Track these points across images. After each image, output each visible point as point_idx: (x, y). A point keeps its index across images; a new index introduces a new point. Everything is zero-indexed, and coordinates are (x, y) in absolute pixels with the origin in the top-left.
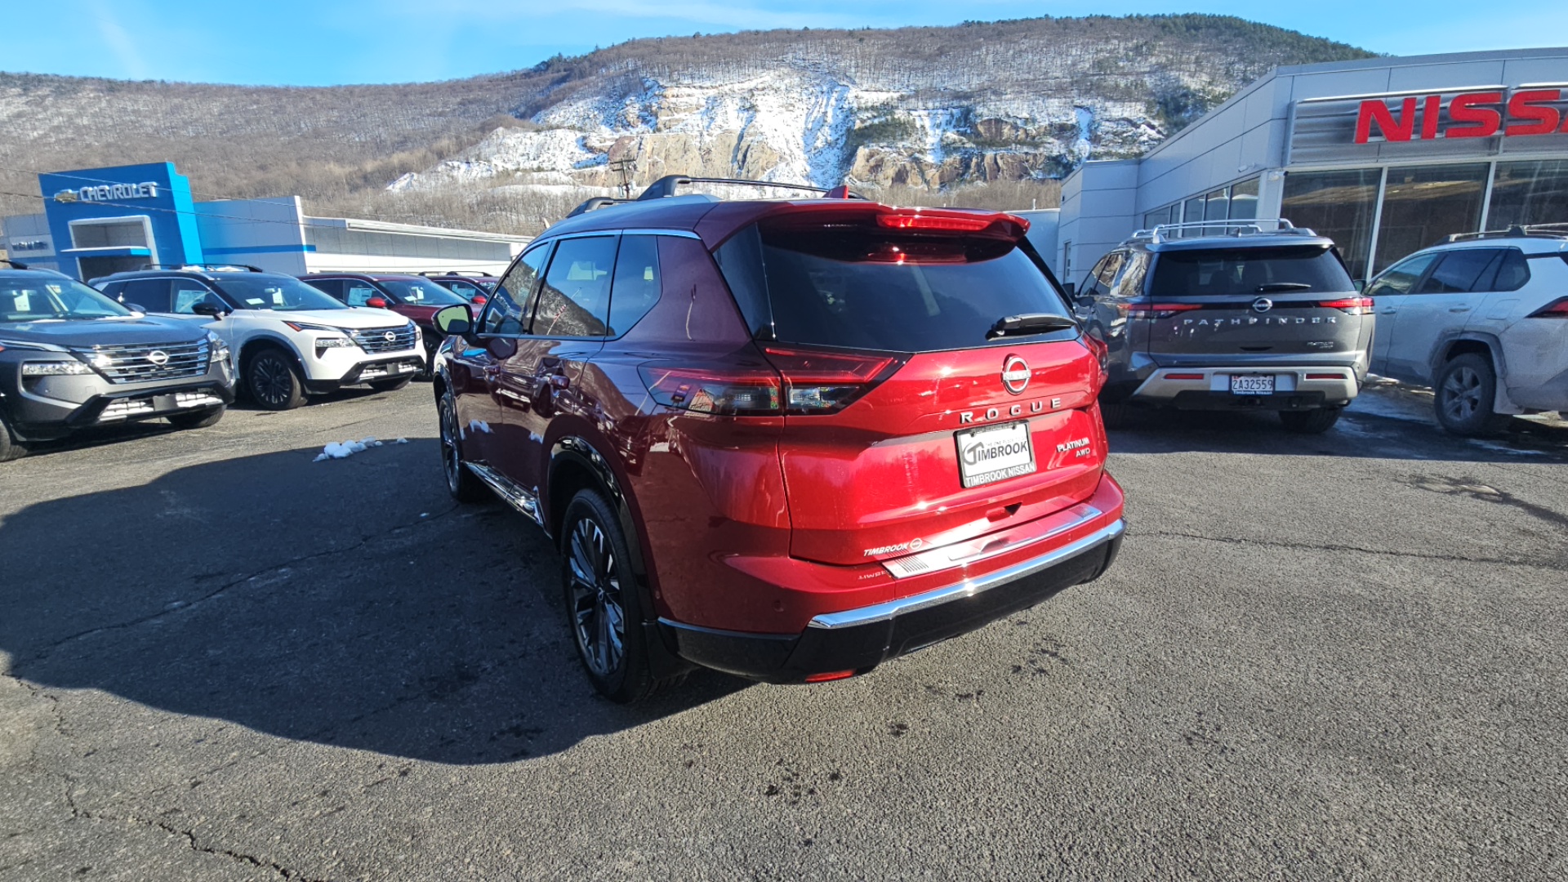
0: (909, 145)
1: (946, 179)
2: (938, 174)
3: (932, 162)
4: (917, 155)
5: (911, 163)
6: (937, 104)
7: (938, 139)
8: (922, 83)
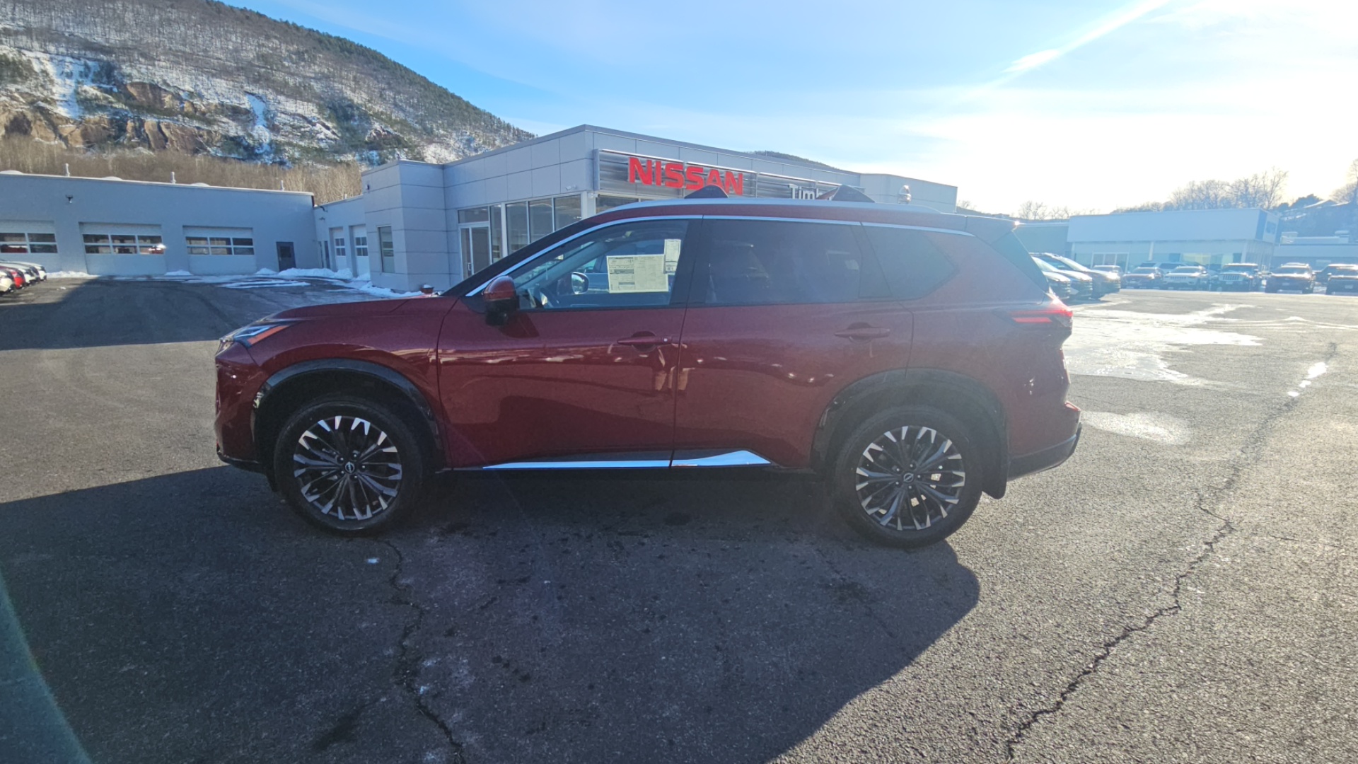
0: (27, 90)
1: (93, 139)
2: (78, 132)
3: (68, 116)
4: (42, 104)
5: (32, 111)
6: (62, 50)
7: (71, 91)
8: (34, 20)
